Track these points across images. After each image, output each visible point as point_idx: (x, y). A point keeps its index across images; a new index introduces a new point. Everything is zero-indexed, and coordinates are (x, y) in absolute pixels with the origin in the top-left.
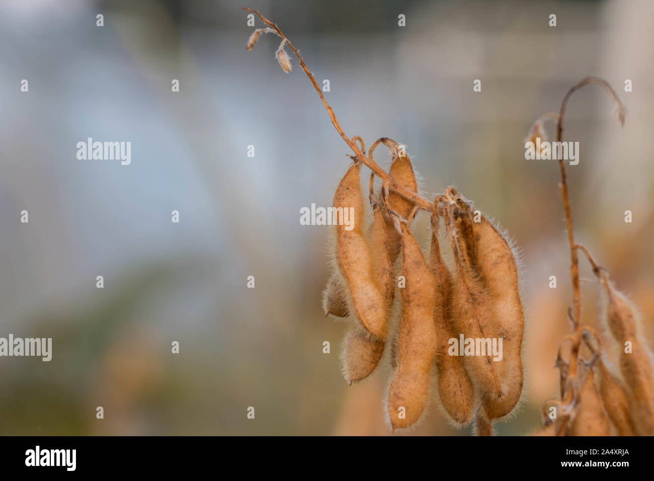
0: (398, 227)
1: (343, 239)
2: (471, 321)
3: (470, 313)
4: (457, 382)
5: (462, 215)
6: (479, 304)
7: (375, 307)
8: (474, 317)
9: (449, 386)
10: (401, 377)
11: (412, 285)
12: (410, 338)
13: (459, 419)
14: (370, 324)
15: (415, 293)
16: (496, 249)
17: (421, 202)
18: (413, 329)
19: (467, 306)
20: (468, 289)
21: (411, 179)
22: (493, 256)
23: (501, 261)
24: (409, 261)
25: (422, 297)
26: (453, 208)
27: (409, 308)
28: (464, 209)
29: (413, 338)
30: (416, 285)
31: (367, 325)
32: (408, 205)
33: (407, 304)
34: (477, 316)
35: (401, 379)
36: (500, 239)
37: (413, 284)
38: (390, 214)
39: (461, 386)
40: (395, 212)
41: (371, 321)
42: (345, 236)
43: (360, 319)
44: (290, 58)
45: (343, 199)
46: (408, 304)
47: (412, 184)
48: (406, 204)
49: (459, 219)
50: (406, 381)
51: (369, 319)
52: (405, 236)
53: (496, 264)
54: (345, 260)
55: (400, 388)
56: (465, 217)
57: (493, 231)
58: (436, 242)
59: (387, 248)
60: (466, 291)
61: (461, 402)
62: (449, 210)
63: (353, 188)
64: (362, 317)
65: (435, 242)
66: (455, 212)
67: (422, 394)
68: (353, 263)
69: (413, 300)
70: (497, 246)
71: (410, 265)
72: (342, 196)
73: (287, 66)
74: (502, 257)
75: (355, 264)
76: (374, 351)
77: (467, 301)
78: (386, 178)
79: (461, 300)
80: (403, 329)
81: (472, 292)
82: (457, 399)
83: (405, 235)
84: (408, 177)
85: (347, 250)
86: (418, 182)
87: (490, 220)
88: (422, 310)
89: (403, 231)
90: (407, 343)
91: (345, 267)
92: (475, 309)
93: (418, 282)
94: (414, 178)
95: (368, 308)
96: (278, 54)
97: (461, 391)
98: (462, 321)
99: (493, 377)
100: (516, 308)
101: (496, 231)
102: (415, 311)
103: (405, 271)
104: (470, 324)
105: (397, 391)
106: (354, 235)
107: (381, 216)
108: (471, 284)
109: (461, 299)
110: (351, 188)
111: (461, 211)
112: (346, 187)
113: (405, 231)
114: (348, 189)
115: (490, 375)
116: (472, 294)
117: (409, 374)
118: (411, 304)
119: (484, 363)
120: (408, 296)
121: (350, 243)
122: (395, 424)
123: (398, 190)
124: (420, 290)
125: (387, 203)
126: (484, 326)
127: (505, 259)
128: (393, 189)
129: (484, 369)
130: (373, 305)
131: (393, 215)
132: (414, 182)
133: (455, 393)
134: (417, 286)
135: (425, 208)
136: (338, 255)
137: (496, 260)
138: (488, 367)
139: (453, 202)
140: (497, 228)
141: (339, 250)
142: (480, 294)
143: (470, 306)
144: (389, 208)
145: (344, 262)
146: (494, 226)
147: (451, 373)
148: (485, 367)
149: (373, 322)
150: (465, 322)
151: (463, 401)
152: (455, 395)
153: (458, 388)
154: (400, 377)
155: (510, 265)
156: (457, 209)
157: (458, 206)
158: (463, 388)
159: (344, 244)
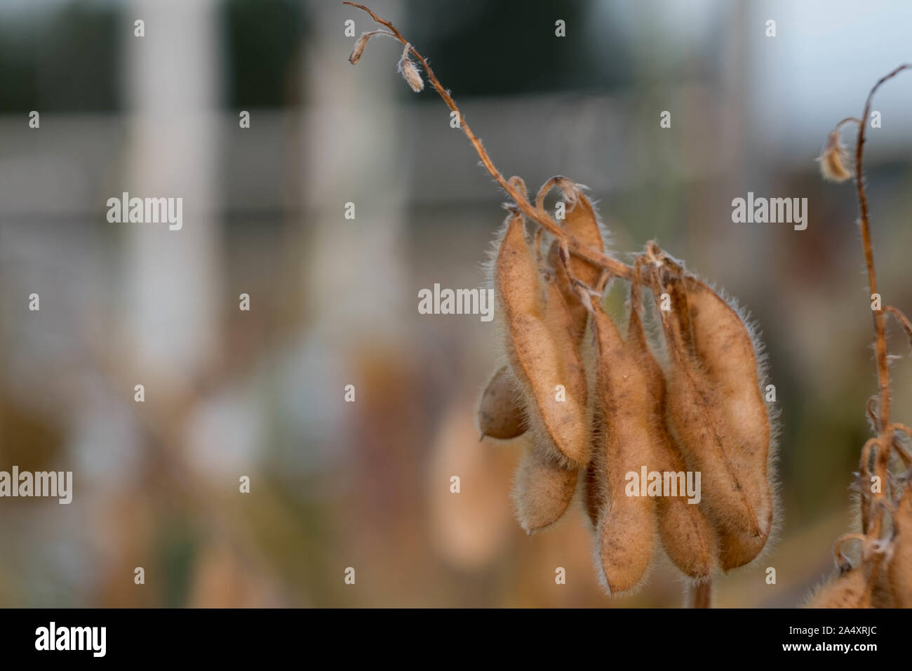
0: (588, 303)
1: (515, 324)
2: (704, 431)
3: (702, 420)
4: (689, 521)
5: (673, 282)
6: (712, 406)
7: (571, 420)
8: (707, 425)
9: (678, 526)
10: (616, 518)
11: (617, 386)
12: (622, 462)
13: (697, 573)
14: (566, 445)
15: (622, 396)
16: (724, 326)
17: (614, 266)
18: (625, 448)
19: (695, 410)
20: (695, 385)
21: (594, 235)
22: (722, 337)
23: (733, 343)
24: (609, 350)
25: (632, 401)
26: (662, 272)
27: (615, 418)
28: (676, 272)
29: (627, 461)
30: (623, 385)
31: (562, 447)
32: (592, 273)
33: (611, 413)
34: (711, 423)
35: (616, 520)
36: (728, 312)
37: (619, 384)
38: (575, 285)
39: (696, 525)
40: (581, 282)
41: (568, 441)
42: (519, 321)
43: (552, 438)
44: (419, 70)
45: (511, 267)
46: (614, 413)
47: (596, 241)
48: (590, 271)
49: (670, 287)
50: (625, 524)
51: (564, 437)
52: (599, 315)
53: (725, 348)
54: (525, 355)
55: (617, 534)
56: (677, 283)
57: (716, 301)
58: (638, 322)
59: (571, 334)
60: (692, 388)
61: (698, 548)
62: (657, 275)
63: (521, 251)
64: (554, 435)
65: (636, 322)
66: (664, 277)
67: (647, 540)
68: (535, 358)
69: (621, 406)
70: (726, 321)
71: (610, 357)
72: (507, 264)
73: (417, 81)
74: (735, 336)
75: (538, 361)
76: (565, 484)
77: (696, 403)
78: (562, 235)
79: (687, 403)
80: (609, 448)
81: (701, 389)
82: (692, 544)
83: (597, 313)
84: (590, 232)
85: (525, 341)
86: (604, 239)
87: (709, 286)
88: (634, 420)
89: (594, 309)
90: (618, 468)
91: (525, 365)
92: (708, 413)
93: (625, 380)
94: (599, 234)
95: (562, 422)
96: (402, 65)
97: (697, 532)
98: (690, 432)
99: (746, 508)
100: (758, 409)
101: (720, 300)
102: (623, 421)
103: (604, 367)
104: (703, 435)
105: (614, 539)
106: (531, 318)
107: (558, 290)
108: (697, 379)
109: (685, 401)
110: (518, 253)
111: (673, 275)
112: (511, 251)
113: (597, 309)
114: (514, 253)
115: (742, 506)
116: (701, 393)
117: (626, 513)
118: (618, 413)
119: (730, 489)
120: (613, 401)
121: (528, 330)
122: (614, 586)
123: (581, 252)
124: (629, 391)
125: (569, 269)
126: (723, 437)
127: (739, 340)
128: (573, 248)
129: (731, 498)
130: (568, 417)
131: (580, 287)
132: (599, 238)
133: (688, 535)
134: (625, 385)
135: (620, 274)
136: (512, 348)
137: (727, 342)
138: (738, 495)
139: (659, 264)
140: (722, 296)
141: (513, 341)
142: (712, 392)
143: (701, 410)
144: (572, 278)
145: (523, 357)
146: (718, 294)
147: (677, 508)
148: (731, 495)
149: (571, 441)
150: (695, 434)
151: (702, 546)
152: (688, 539)
153: (692, 528)
154: (614, 517)
155: (745, 349)
156: (667, 273)
157: (668, 269)
158: (699, 528)
159: (520, 331)
